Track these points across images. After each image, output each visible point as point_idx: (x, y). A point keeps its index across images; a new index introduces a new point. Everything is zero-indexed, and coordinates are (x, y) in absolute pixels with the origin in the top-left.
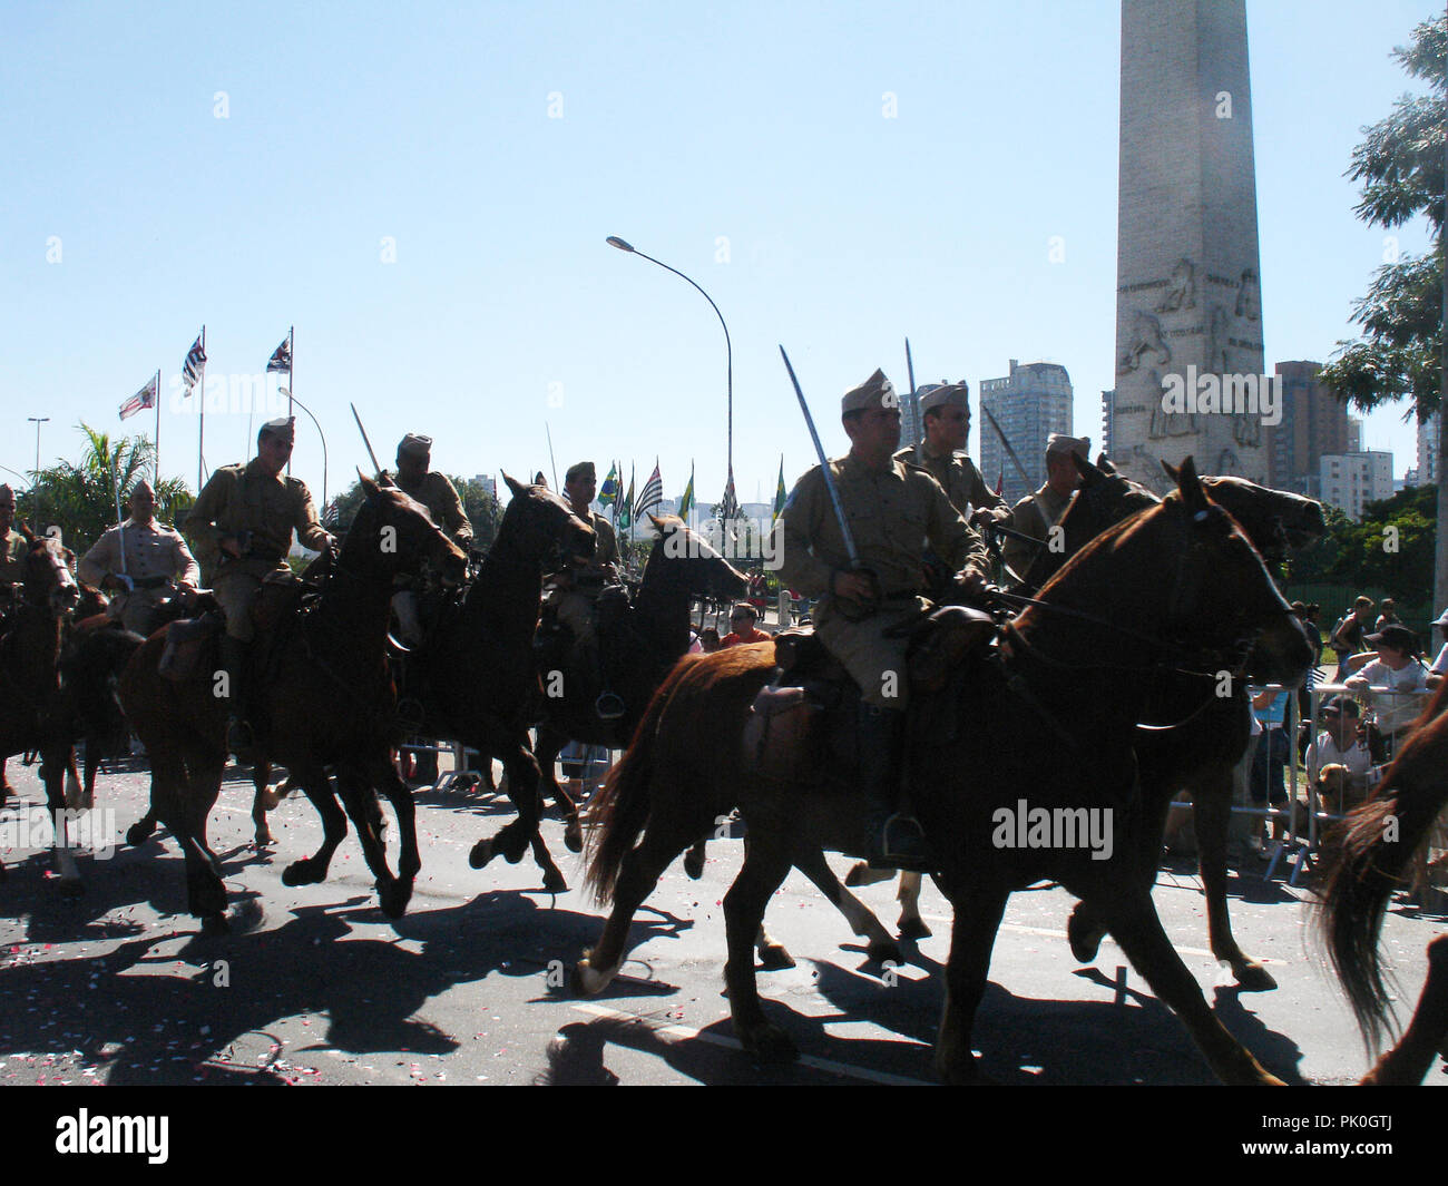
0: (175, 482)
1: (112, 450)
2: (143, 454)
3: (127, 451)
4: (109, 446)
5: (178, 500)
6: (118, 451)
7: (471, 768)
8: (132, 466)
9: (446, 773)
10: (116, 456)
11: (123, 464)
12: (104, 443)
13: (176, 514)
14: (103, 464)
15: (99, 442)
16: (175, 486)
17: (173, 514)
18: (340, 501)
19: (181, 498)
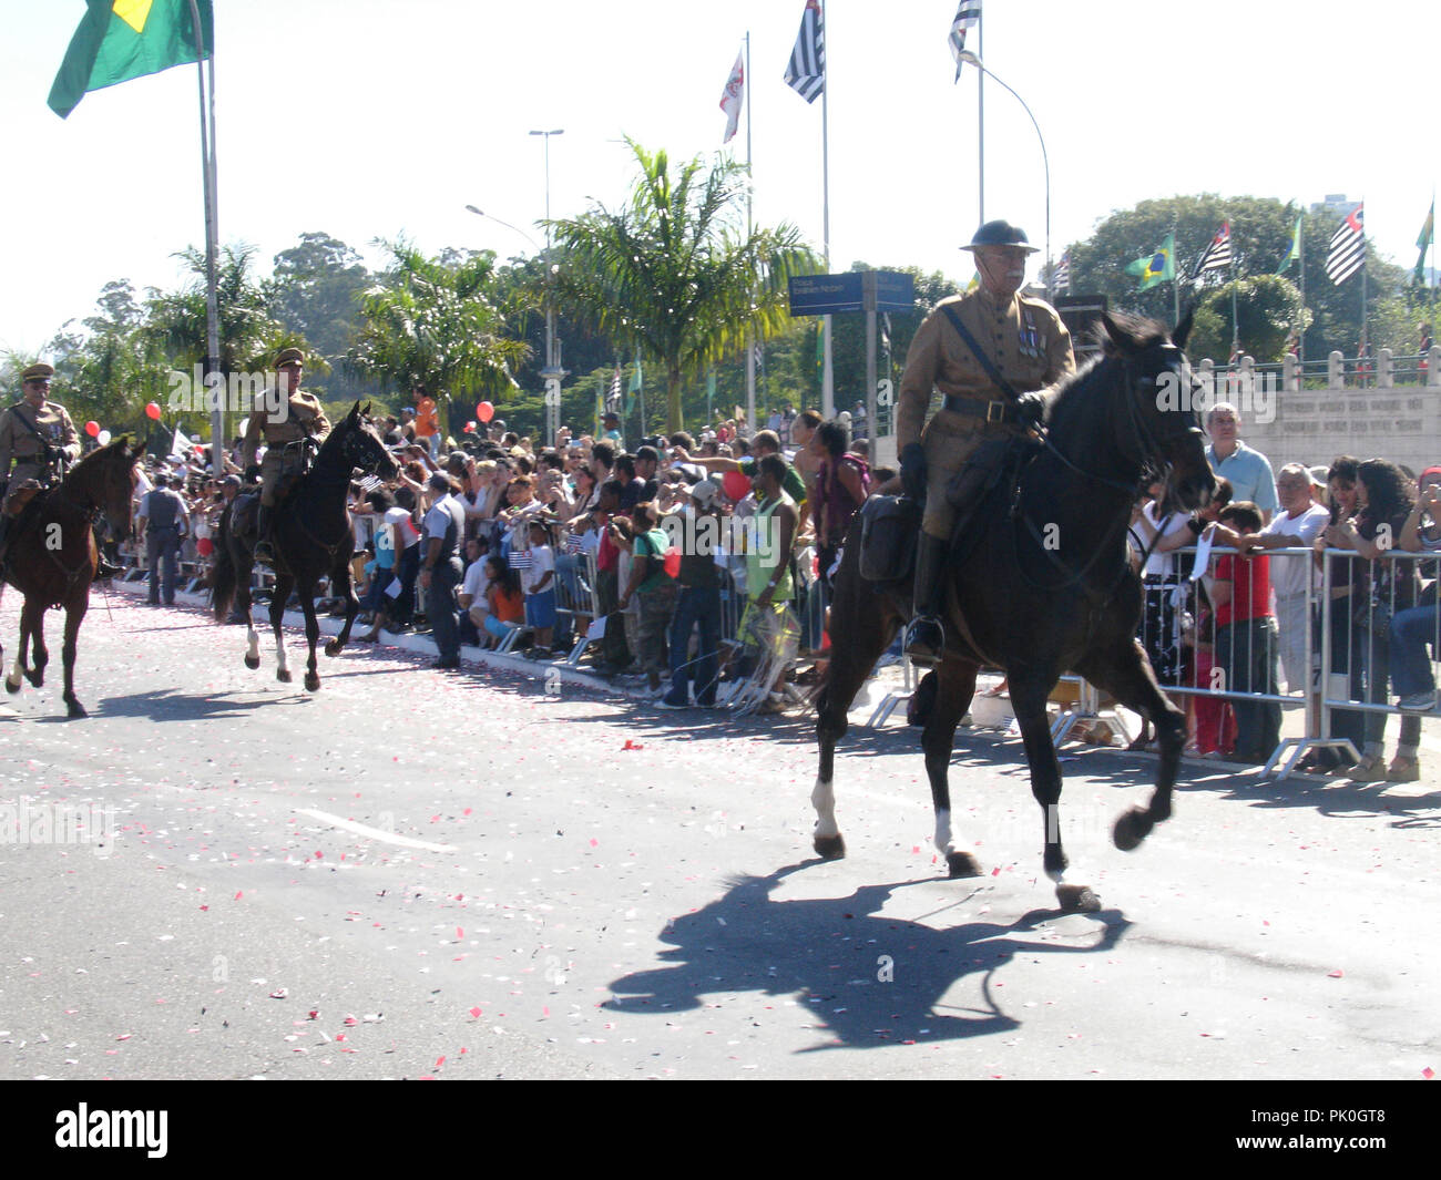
0: (784, 229)
1: (674, 180)
2: (729, 182)
3: (700, 178)
4: (669, 170)
5: (791, 261)
6: (685, 180)
7: (1335, 734)
8: (712, 203)
9: (1291, 742)
10: (684, 186)
11: (695, 200)
12: (662, 168)
13: (791, 287)
14: (661, 202)
15: (654, 164)
16: (784, 235)
17: (785, 286)
18: (1074, 254)
19: (796, 255)
